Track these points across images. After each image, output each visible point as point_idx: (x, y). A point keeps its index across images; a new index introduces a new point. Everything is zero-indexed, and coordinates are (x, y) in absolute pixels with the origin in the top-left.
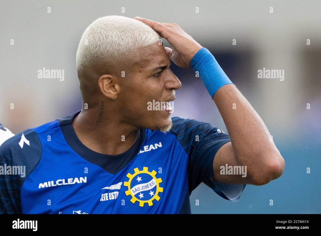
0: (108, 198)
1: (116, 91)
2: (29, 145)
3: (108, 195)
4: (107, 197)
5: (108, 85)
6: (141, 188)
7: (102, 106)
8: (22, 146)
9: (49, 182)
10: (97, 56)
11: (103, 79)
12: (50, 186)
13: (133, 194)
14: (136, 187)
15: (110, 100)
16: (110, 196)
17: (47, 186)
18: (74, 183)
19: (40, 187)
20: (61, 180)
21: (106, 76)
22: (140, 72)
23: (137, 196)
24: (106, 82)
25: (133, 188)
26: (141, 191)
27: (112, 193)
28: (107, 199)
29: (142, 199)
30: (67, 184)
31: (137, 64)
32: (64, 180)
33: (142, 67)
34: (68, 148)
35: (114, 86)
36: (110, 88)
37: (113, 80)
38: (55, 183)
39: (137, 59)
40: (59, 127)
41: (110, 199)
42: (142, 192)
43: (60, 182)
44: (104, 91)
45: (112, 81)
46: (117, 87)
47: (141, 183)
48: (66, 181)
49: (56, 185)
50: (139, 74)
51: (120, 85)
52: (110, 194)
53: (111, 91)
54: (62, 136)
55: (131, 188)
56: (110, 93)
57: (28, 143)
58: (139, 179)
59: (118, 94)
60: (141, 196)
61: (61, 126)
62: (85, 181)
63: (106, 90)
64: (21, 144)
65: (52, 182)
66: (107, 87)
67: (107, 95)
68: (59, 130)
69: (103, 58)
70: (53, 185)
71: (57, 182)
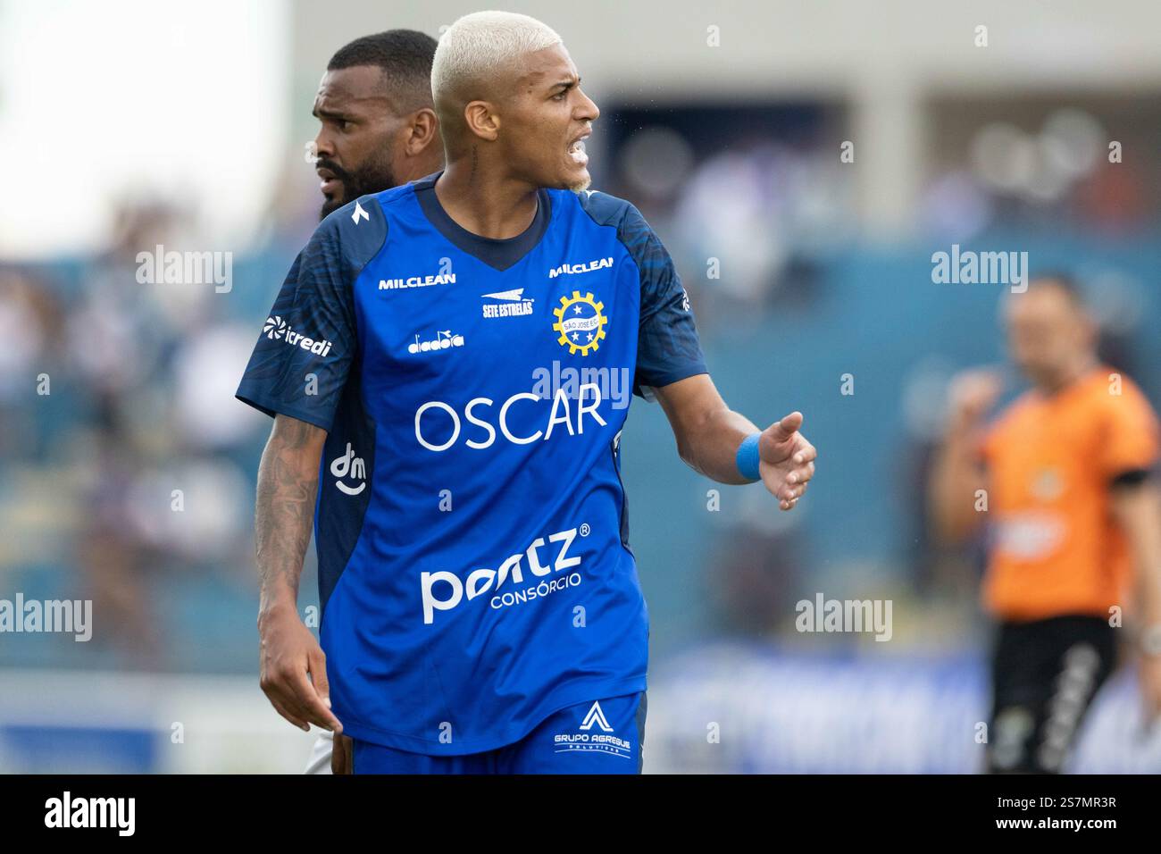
0: (498, 313)
1: (495, 126)
2: (368, 219)
3: (498, 309)
4: (496, 311)
5: (480, 118)
6: (578, 325)
7: (475, 153)
8: (357, 221)
9: (396, 281)
10: (459, 73)
11: (473, 107)
12: (396, 287)
13: (564, 331)
14: (571, 321)
15: (486, 140)
16: (501, 311)
17: (392, 287)
18: (435, 283)
19: (380, 288)
20: (415, 279)
21: (476, 103)
22: (530, 92)
23: (569, 335)
24: (477, 113)
25: (567, 322)
26: (577, 329)
27: (505, 306)
28: (497, 316)
29: (576, 343)
30: (423, 285)
31: (523, 79)
32: (419, 279)
33: (531, 84)
34: (428, 226)
35: (490, 119)
36: (484, 122)
37: (487, 108)
38: (405, 283)
39: (524, 73)
40: (413, 193)
41: (502, 315)
42: (578, 332)
43: (413, 282)
44: (474, 126)
45: (486, 112)
46: (495, 119)
47: (579, 316)
48: (423, 281)
49: (406, 286)
50: (527, 95)
51: (500, 116)
52: (500, 306)
53: (486, 127)
54: (419, 207)
55: (564, 321)
56: (485, 130)
57: (366, 216)
58: (578, 310)
59: (498, 132)
60: (575, 337)
61: (415, 191)
62: (453, 280)
63: (478, 126)
64: (356, 218)
65: (401, 281)
66: (479, 122)
67: (480, 133)
68: (412, 198)
69: (470, 75)
70: (402, 286)
71: (409, 282)
